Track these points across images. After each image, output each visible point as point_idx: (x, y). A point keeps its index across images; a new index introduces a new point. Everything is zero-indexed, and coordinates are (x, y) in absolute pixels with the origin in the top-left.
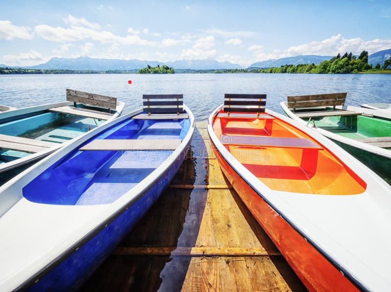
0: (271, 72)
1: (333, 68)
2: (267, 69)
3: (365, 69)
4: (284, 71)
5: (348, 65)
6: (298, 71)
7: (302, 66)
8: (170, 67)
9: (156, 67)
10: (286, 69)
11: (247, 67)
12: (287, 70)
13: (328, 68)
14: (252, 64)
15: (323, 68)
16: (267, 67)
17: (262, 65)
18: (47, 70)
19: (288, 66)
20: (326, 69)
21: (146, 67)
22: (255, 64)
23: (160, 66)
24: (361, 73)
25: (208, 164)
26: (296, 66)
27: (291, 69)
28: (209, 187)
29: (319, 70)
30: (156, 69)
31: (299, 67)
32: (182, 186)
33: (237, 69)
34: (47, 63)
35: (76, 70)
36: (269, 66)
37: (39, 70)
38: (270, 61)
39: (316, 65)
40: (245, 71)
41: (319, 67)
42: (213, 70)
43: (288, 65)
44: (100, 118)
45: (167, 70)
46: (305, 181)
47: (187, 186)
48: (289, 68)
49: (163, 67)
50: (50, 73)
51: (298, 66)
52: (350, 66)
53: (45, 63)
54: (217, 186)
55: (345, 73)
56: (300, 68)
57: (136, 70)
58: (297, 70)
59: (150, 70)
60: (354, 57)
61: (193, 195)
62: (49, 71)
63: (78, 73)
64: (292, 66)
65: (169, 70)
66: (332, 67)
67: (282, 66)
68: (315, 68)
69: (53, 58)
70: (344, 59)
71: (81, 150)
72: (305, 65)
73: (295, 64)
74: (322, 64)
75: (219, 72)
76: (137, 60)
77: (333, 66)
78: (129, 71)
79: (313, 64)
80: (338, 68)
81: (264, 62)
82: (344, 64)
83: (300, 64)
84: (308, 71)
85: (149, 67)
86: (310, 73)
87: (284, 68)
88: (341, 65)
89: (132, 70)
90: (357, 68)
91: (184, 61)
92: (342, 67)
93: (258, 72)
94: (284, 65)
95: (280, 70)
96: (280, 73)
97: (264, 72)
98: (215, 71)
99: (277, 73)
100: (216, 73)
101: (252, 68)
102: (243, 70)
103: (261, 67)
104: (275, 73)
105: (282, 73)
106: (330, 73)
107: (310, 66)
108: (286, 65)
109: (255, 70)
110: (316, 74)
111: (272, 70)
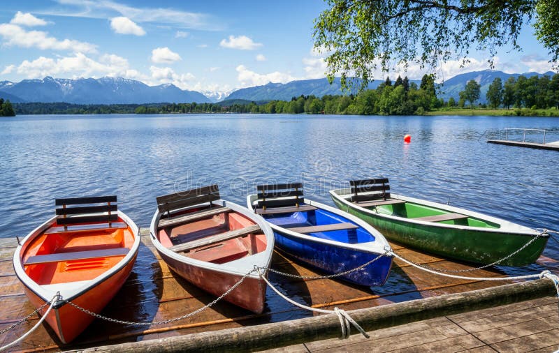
0: (273, 111)
1: (384, 104)
2: (263, 103)
3: (435, 107)
4: (299, 110)
5: (406, 99)
6: (325, 110)
7: (331, 98)
10: (303, 105)
11: (220, 99)
12: (305, 107)
13: (376, 105)
15: (367, 104)
16: (266, 98)
17: (254, 95)
19: (306, 99)
20: (373, 107)
24: (430, 113)
26: (320, 99)
27: (312, 105)
29: (361, 107)
31: (326, 101)
38: (271, 85)
41: (362, 102)
43: (306, 95)
48: (307, 102)
51: (324, 100)
52: (410, 101)
55: (406, 115)
56: (328, 103)
58: (323, 107)
60: (414, 86)
64: (313, 97)
67: (294, 99)
68: (355, 103)
70: (397, 88)
72: (337, 97)
73: (319, 95)
74: (365, 97)
77: (383, 100)
79: (352, 96)
80: (392, 105)
82: (400, 98)
84: (342, 110)
86: (346, 114)
87: (298, 102)
88: (395, 99)
90: (422, 105)
92: (397, 103)
93: (247, 111)
94: (298, 95)
95: (290, 107)
96: (290, 113)
97: (258, 111)
98: (140, 109)
99: (286, 112)
100: (141, 113)
101: (233, 101)
102: (211, 105)
103: (253, 99)
104: (281, 112)
105: (296, 113)
106: (382, 113)
107: (346, 99)
108: (302, 96)
109: (238, 105)
110: (356, 114)
111: (274, 107)
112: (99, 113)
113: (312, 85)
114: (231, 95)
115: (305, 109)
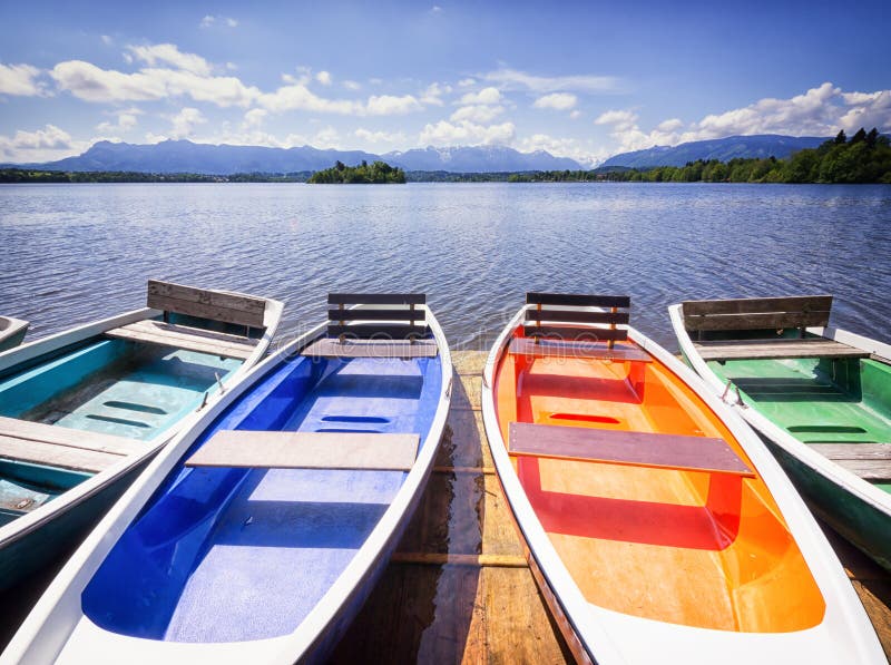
0: (659, 179)
1: (827, 168)
2: (647, 170)
4: (694, 178)
5: (867, 161)
6: (732, 176)
7: (742, 162)
8: (393, 167)
9: (359, 167)
10: (700, 171)
11: (594, 166)
12: (703, 174)
13: (813, 169)
14: (608, 158)
15: (799, 169)
16: (647, 165)
17: (634, 160)
18: (82, 174)
19: (704, 164)
20: (808, 172)
21: (333, 165)
22: (615, 158)
23: (369, 165)
25: (483, 490)
26: (726, 162)
27: (713, 172)
28: (482, 559)
29: (788, 173)
30: (359, 172)
31: (735, 166)
32: (418, 557)
33: (568, 172)
34: (83, 155)
35: (154, 172)
36: (653, 164)
37: (63, 173)
38: (656, 149)
39: (780, 161)
40: (590, 176)
41: (789, 167)
42: (507, 174)
43: (705, 160)
44: (225, 353)
45: (384, 173)
46: (712, 555)
47: (431, 557)
48: (708, 168)
49: (377, 166)
50: (88, 181)
51: (731, 164)
52: (874, 163)
53: (78, 155)
54: (502, 560)
56: (737, 169)
57: (307, 173)
58: (729, 174)
59: (342, 174)
60: (885, 141)
61: (443, 584)
62: (87, 176)
63: (159, 181)
64: (715, 162)
65: (391, 175)
66: (824, 165)
67: (690, 164)
68: (779, 167)
69: (100, 143)
70: (856, 145)
71: (189, 466)
72: (751, 161)
73: (725, 159)
74: (797, 159)
75: (520, 178)
76: (311, 149)
77: (827, 164)
78: (288, 175)
79: (773, 159)
80: (840, 169)
81: (639, 152)
82: (856, 159)
83: (739, 157)
84: (758, 176)
85: (341, 166)
86: (765, 182)
87: (694, 169)
88: (848, 161)
89: (296, 174)
91: (431, 152)
92: (851, 165)
93: (626, 180)
94: (694, 160)
95: (683, 174)
96: (682, 181)
97: (640, 179)
98: (511, 178)
99: (675, 180)
100: (514, 181)
101: (608, 168)
102: (586, 173)
103: (632, 165)
104: (669, 180)
105: (690, 181)
106: (820, 181)
107: (765, 163)
108: (700, 161)
109: (616, 173)
110: (780, 182)
111: (661, 174)
112: (474, 181)
113: (710, 146)
114: (607, 161)
115: (703, 177)
